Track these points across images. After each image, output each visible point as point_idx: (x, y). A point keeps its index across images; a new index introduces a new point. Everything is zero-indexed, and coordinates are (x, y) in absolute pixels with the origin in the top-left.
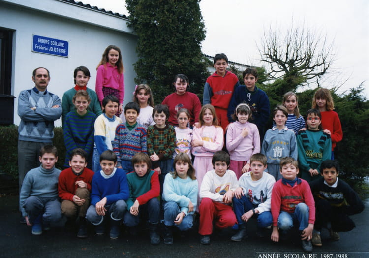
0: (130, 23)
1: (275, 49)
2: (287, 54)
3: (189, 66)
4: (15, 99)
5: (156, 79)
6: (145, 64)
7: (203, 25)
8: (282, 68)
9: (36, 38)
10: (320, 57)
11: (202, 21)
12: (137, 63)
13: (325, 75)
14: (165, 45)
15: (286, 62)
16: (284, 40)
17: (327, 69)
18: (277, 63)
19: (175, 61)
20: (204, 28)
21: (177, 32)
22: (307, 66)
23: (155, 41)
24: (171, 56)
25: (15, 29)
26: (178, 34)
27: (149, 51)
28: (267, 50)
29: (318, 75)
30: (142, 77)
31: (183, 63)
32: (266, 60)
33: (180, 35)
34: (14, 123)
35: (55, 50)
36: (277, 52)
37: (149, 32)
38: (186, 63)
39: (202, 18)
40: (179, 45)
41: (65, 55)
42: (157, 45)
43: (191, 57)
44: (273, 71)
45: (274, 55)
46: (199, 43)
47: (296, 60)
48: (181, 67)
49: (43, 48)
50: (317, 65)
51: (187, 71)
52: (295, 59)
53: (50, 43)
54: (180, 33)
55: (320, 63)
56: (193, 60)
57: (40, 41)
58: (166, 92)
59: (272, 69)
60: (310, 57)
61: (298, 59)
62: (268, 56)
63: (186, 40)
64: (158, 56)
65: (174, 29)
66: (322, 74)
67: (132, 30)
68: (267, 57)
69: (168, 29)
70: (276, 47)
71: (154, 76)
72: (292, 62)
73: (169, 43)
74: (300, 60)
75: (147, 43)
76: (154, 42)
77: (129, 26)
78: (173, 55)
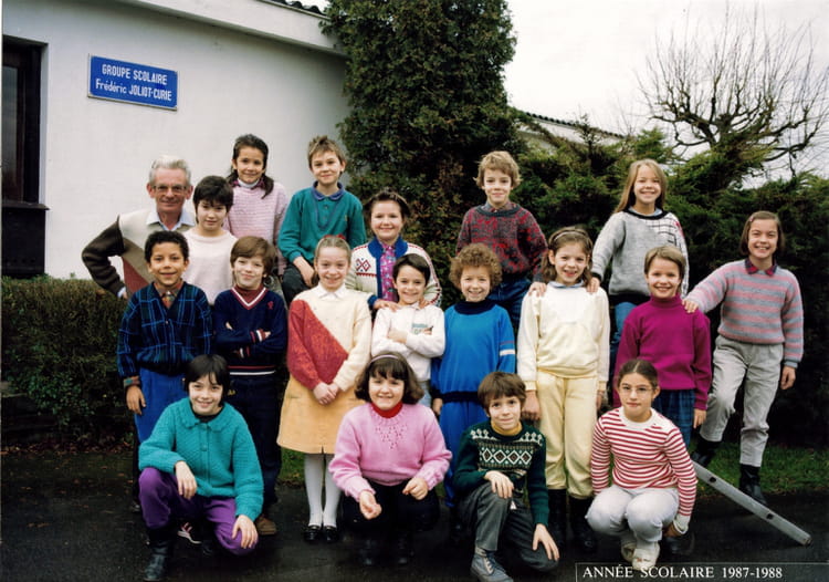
0: (329, 24)
1: (685, 90)
2: (714, 101)
3: (472, 126)
4: (47, 212)
5: (393, 160)
6: (365, 123)
7: (507, 25)
8: (702, 134)
9: (97, 64)
10: (795, 106)
11: (505, 13)
12: (347, 121)
13: (807, 150)
14: (413, 74)
15: (710, 122)
16: (705, 66)
17: (812, 135)
18: (690, 122)
19: (437, 114)
20: (511, 32)
21: (444, 40)
22: (763, 130)
23: (389, 66)
24: (428, 101)
25: (46, 42)
26: (444, 47)
27: (375, 90)
28: (664, 92)
29: (791, 150)
30: (360, 157)
31: (457, 119)
32: (662, 118)
33: (449, 49)
34: (47, 271)
35: (146, 92)
36: (689, 98)
37: (375, 43)
38: (465, 119)
39: (505, 7)
40: (449, 74)
41: (171, 104)
42: (393, 76)
43: (477, 104)
44: (681, 143)
45: (682, 105)
46: (499, 69)
47: (736, 114)
48: (454, 128)
49: (113, 88)
50: (789, 125)
51: (469, 139)
52: (732, 113)
53: (132, 75)
54: (449, 44)
55: (795, 120)
56: (483, 110)
57: (107, 70)
58: (419, 192)
59: (676, 138)
60: (771, 107)
61: (740, 112)
62: (667, 107)
63: (465, 61)
64: (395, 101)
65: (436, 34)
66: (801, 147)
67: (335, 41)
68: (666, 110)
69: (421, 34)
70: (686, 85)
71: (387, 152)
72: (725, 121)
73: (422, 69)
74: (745, 116)
75: (370, 70)
76: (386, 69)
77: (326, 31)
78: (433, 98)
